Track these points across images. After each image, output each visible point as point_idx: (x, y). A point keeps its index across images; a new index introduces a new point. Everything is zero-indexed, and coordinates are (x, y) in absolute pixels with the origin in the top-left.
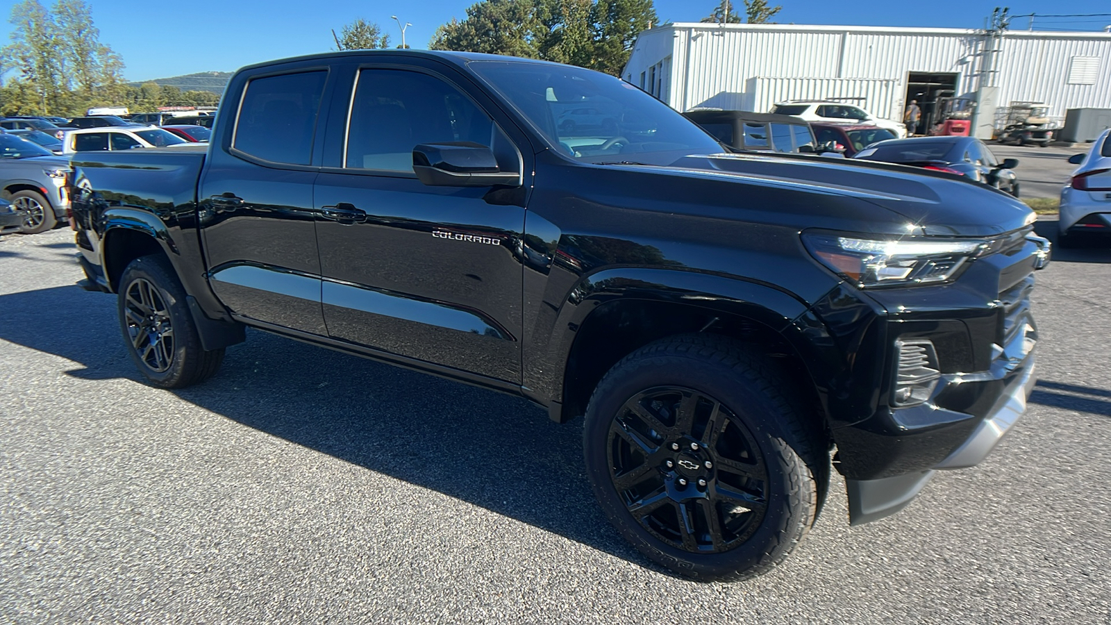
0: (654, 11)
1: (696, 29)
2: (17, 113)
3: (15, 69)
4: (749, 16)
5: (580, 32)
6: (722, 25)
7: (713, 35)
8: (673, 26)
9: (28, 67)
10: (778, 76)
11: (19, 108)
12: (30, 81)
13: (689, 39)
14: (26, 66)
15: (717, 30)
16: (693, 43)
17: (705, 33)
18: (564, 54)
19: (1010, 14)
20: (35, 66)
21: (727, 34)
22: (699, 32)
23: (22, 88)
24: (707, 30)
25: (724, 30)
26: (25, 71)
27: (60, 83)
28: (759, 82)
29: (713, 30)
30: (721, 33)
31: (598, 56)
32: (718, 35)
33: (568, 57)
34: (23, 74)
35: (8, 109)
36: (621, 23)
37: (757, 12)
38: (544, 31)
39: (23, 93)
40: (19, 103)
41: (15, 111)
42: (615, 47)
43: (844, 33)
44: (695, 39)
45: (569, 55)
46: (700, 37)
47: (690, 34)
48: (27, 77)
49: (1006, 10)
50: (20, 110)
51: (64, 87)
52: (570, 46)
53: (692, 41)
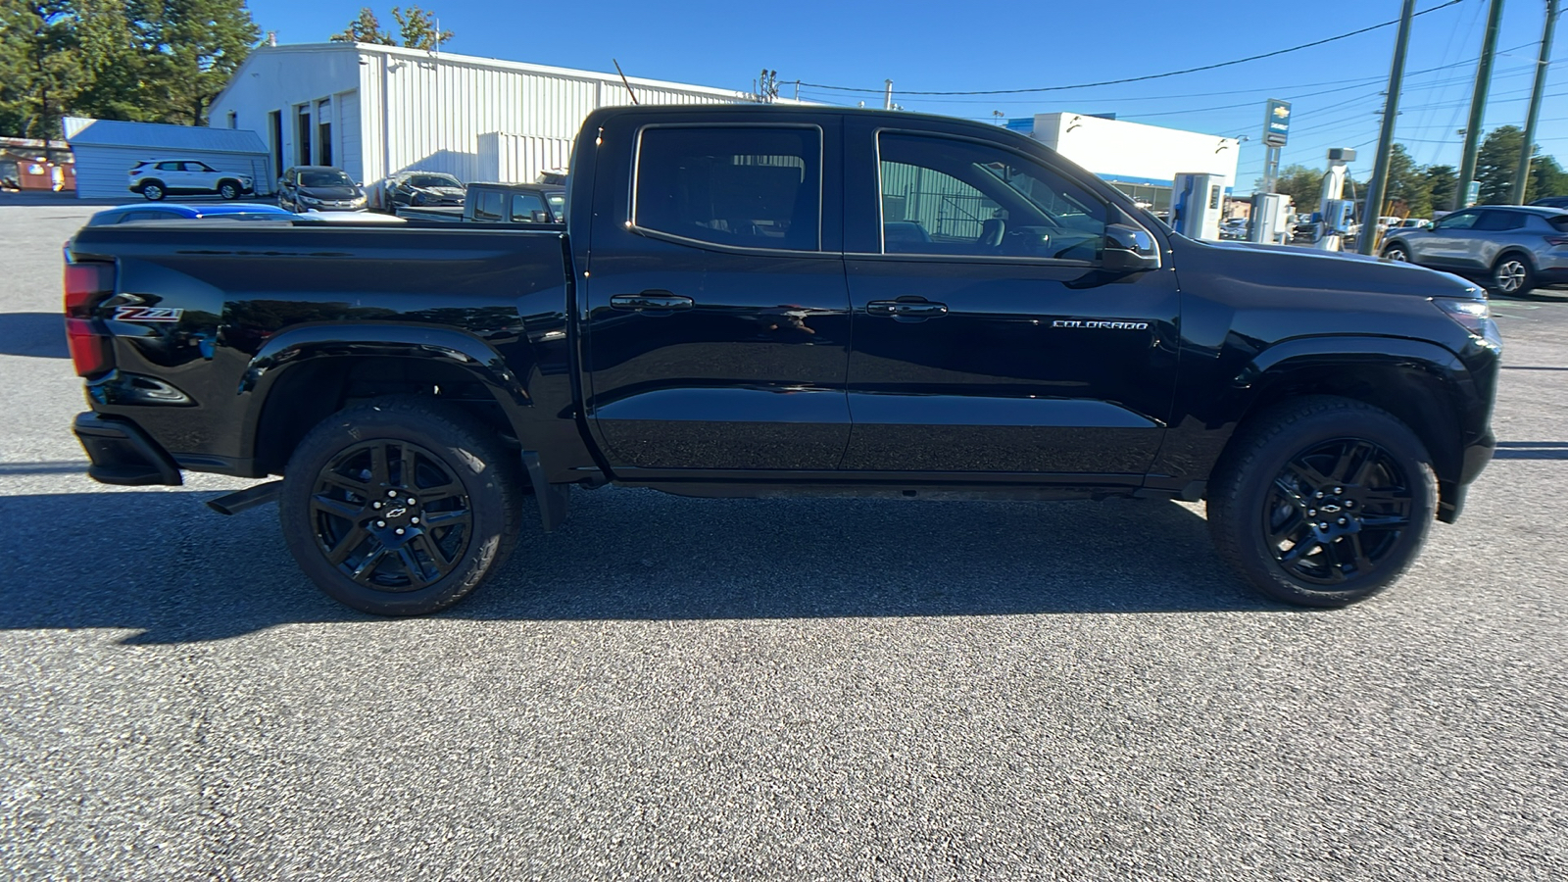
0: (248, 14)
1: (394, 56)
4: (406, 39)
5: (113, 33)
6: (433, 54)
7: (420, 66)
8: (357, 47)
10: (518, 132)
13: (385, 68)
15: (426, 60)
16: (390, 75)
17: (409, 63)
18: (84, 68)
19: (778, 78)
21: (440, 67)
22: (398, 61)
24: (411, 58)
25: (436, 61)
28: (502, 139)
29: (419, 60)
30: (431, 65)
31: (153, 75)
32: (428, 68)
33: (92, 73)
36: (193, 26)
37: (416, 36)
38: (34, 23)
42: (186, 65)
43: (598, 82)
44: (393, 70)
45: (95, 70)
46: (401, 68)
47: (384, 62)
49: (774, 73)
52: (94, 54)
53: (389, 73)
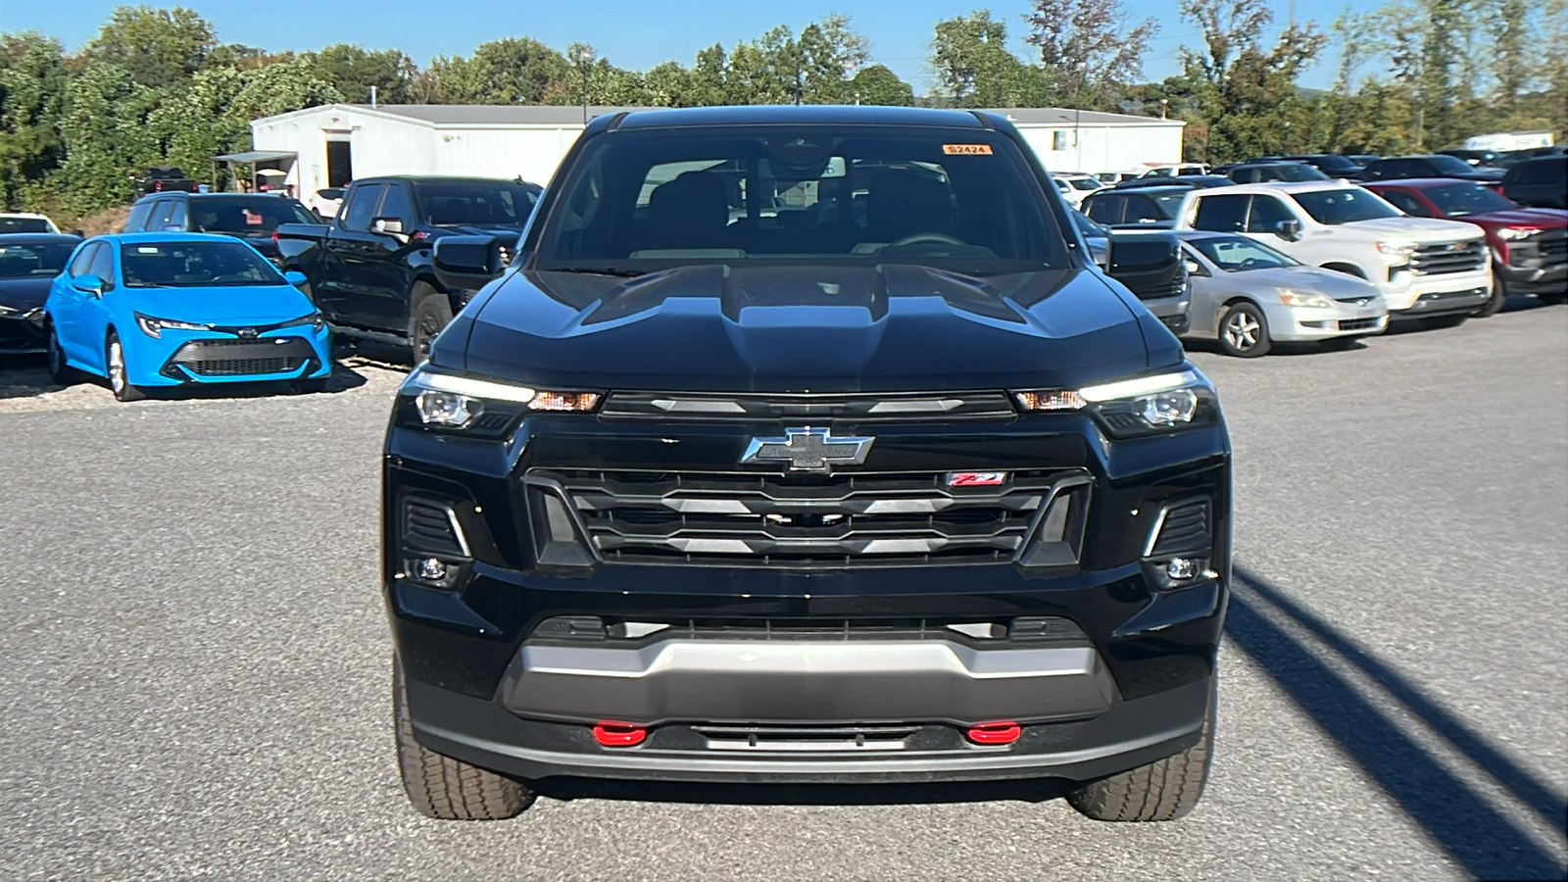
2: (1363, 146)
3: (1379, 55)
9: (1404, 52)
11: (1368, 136)
12: (1403, 79)
14: (1402, 48)
20: (1417, 49)
23: (1381, 94)
26: (1397, 61)
27: (1455, 82)
34: (1393, 65)
35: (1349, 140)
39: (1381, 107)
40: (1370, 127)
41: (1360, 143)
48: (1400, 72)
50: (1371, 141)
51: (1464, 90)
